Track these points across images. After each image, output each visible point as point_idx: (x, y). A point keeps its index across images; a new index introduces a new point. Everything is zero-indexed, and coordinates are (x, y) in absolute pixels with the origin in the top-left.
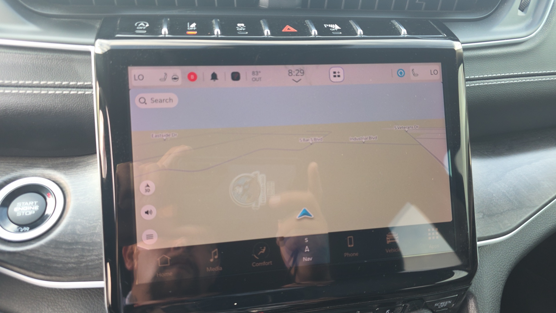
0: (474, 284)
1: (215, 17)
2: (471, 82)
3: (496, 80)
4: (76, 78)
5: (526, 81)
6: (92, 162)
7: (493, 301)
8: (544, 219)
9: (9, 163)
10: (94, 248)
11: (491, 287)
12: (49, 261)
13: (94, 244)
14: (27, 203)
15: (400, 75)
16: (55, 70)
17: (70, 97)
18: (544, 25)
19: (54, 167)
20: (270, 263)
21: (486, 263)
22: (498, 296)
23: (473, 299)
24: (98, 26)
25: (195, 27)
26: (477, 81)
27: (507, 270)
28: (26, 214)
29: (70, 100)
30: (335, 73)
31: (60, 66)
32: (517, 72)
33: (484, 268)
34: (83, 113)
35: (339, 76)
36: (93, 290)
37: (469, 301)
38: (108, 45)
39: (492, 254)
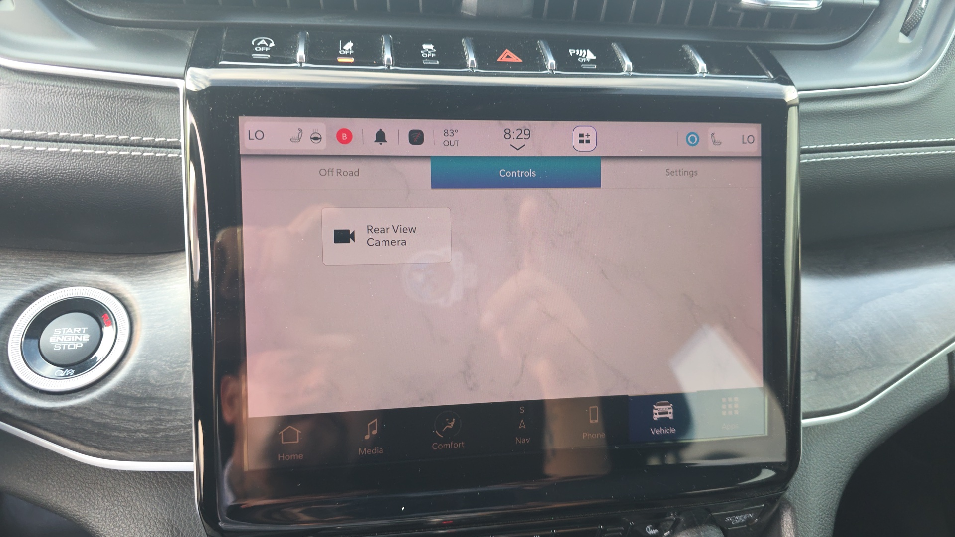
0: (793, 487)
1: (386, 32)
2: (812, 155)
3: (853, 152)
4: (153, 130)
5: (905, 154)
6: (176, 265)
7: (822, 514)
8: (918, 384)
9: (41, 261)
10: (177, 408)
11: (821, 492)
12: (105, 426)
13: (179, 401)
14: (70, 329)
15: (691, 143)
16: (118, 116)
17: (142, 162)
18: (942, 61)
19: (115, 271)
20: (461, 445)
21: (816, 454)
22: (831, 506)
23: (789, 510)
24: (190, 43)
25: (351, 49)
26: (821, 154)
27: (850, 466)
28: (69, 348)
29: (142, 166)
30: (581, 135)
31: (126, 110)
32: (889, 140)
33: (812, 462)
34: (162, 187)
35: (588, 141)
36: (175, 475)
37: (782, 513)
38: (206, 78)
39: (826, 440)
